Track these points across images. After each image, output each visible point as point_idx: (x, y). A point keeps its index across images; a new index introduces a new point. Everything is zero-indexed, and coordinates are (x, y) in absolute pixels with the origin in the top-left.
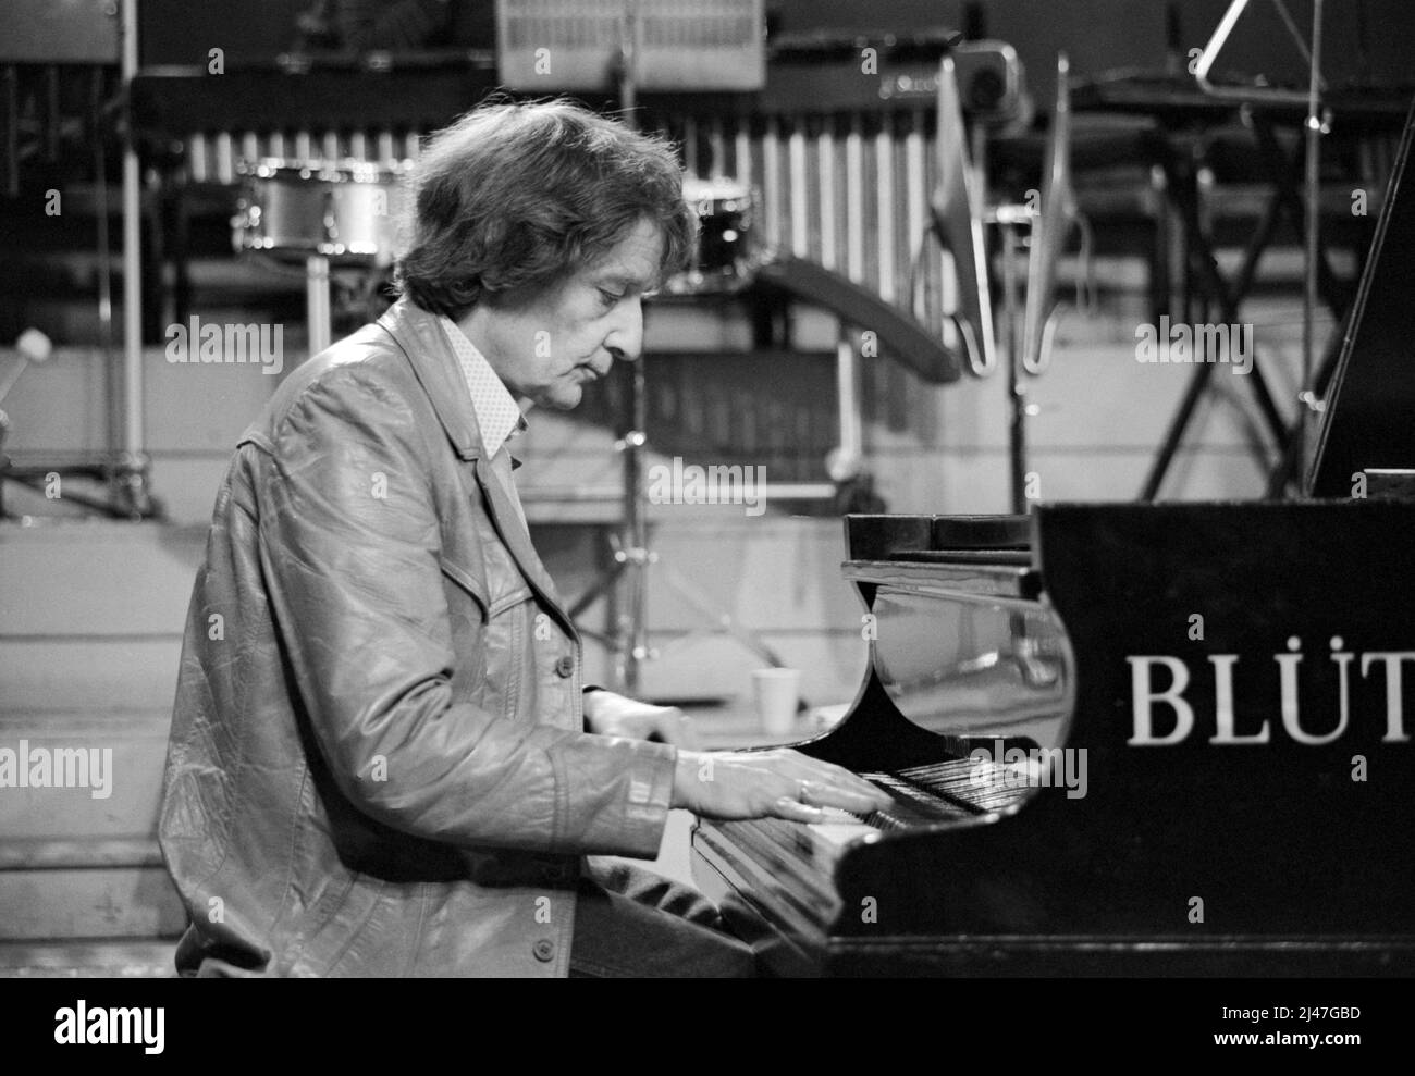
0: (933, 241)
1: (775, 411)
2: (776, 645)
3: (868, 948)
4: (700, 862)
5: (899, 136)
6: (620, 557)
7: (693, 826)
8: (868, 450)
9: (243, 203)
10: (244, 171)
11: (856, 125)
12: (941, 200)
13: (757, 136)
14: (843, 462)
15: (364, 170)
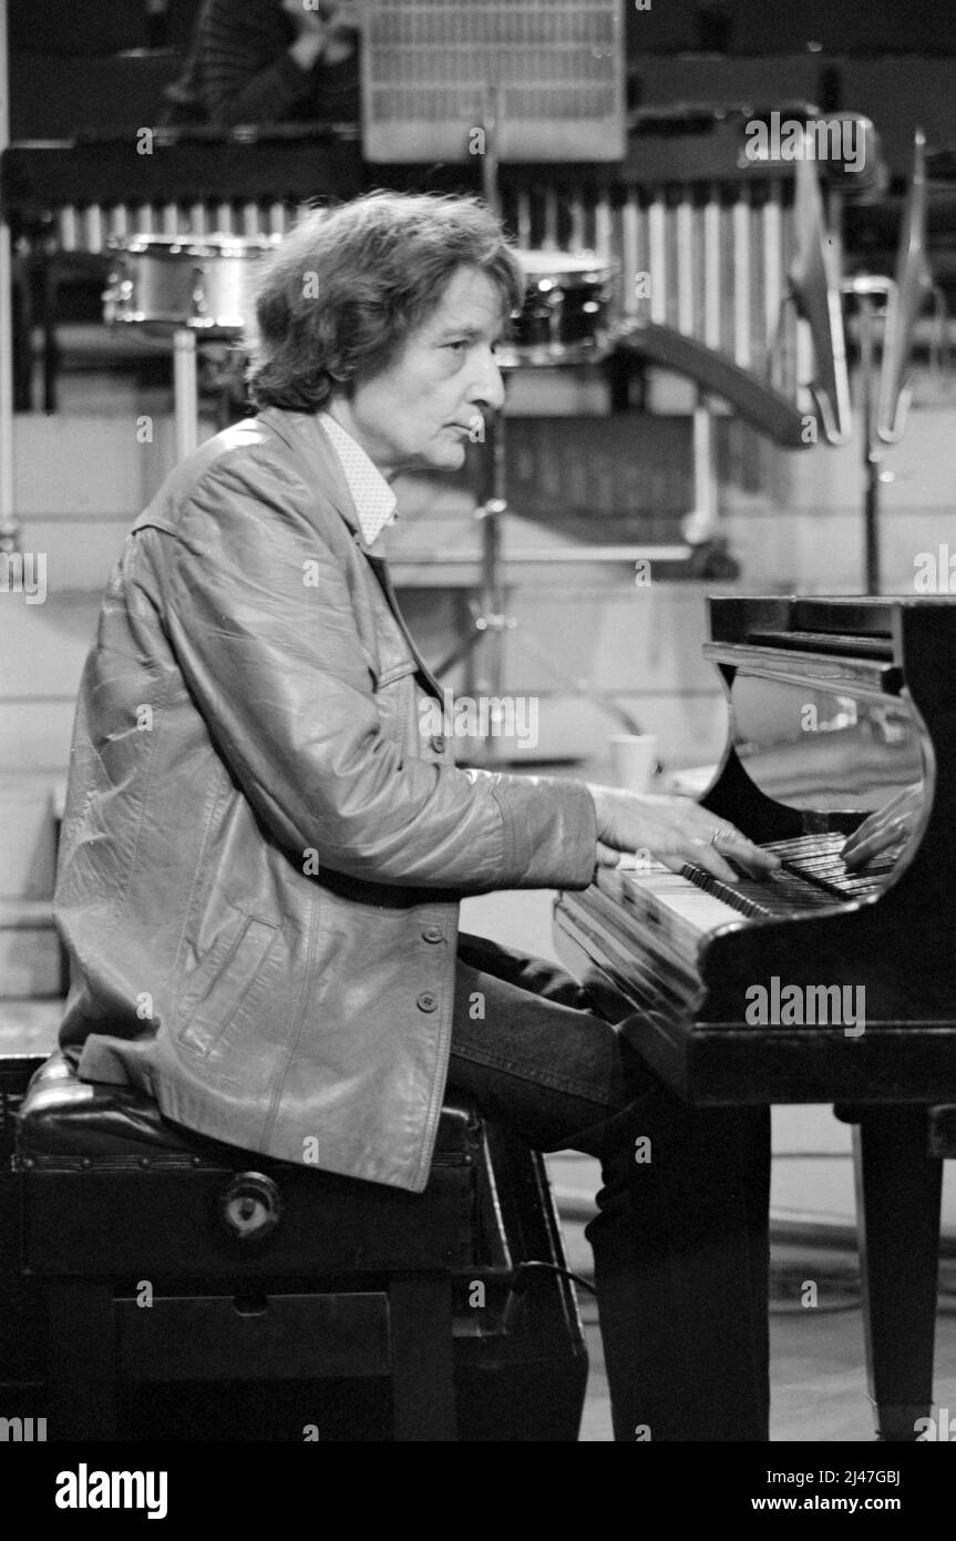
0: (790, 309)
1: (632, 473)
2: (631, 706)
3: (731, 1034)
4: (563, 935)
5: (757, 205)
6: (481, 624)
7: (555, 900)
8: (723, 511)
9: (114, 278)
10: (114, 245)
11: (715, 193)
12: (799, 271)
13: (617, 204)
14: (698, 525)
15: (232, 244)
